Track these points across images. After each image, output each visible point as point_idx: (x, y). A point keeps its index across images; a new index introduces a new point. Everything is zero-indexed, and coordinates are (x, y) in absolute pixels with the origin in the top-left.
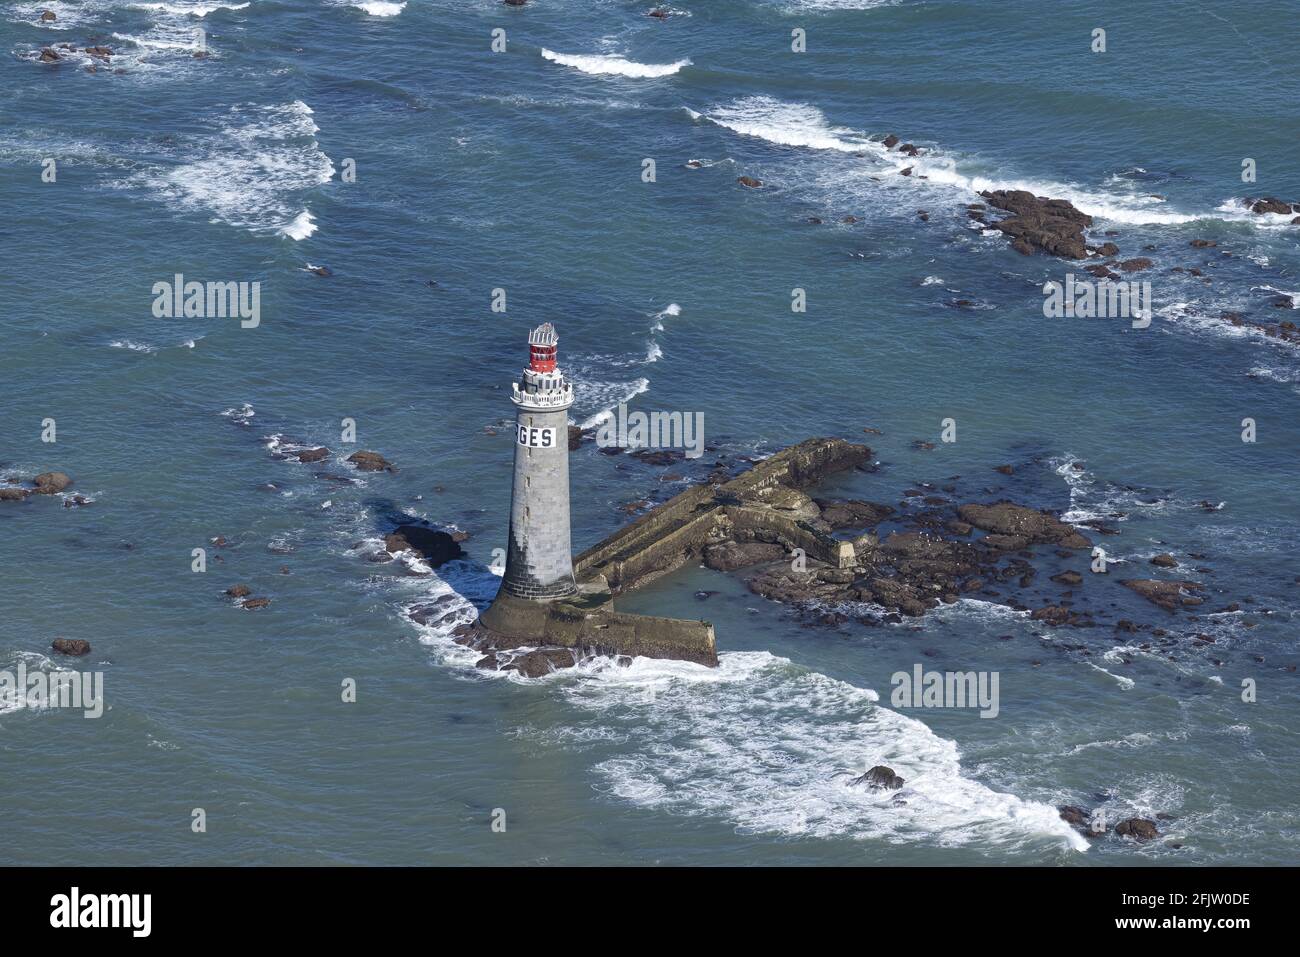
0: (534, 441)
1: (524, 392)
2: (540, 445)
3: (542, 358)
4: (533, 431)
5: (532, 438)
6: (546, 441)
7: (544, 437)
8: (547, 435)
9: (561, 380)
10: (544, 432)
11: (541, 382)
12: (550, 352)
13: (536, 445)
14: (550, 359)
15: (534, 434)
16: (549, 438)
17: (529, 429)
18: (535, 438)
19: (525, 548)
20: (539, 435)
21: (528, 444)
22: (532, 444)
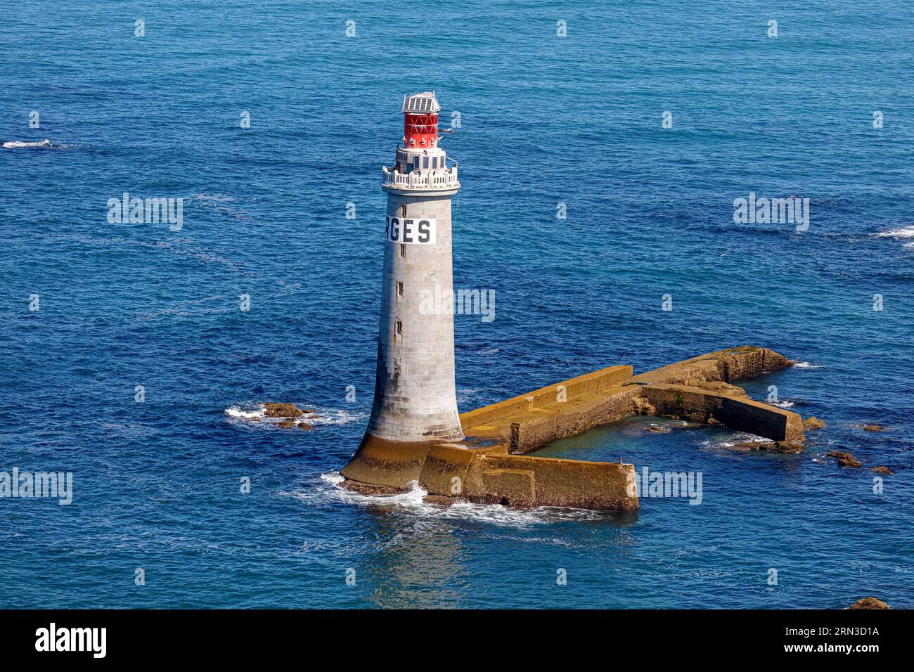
0: (408, 235)
1: (396, 172)
2: (416, 241)
3: (419, 129)
4: (406, 223)
5: (406, 231)
6: (424, 236)
7: (421, 231)
8: (424, 227)
9: (442, 158)
10: (421, 223)
11: (417, 159)
12: (429, 123)
13: (410, 240)
14: (430, 131)
15: (409, 226)
16: (427, 232)
17: (401, 220)
18: (409, 231)
19: (397, 375)
20: (414, 228)
21: (401, 240)
22: (406, 239)
